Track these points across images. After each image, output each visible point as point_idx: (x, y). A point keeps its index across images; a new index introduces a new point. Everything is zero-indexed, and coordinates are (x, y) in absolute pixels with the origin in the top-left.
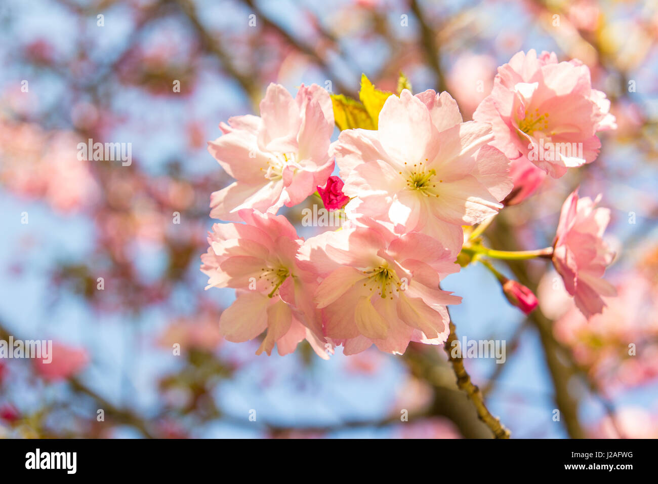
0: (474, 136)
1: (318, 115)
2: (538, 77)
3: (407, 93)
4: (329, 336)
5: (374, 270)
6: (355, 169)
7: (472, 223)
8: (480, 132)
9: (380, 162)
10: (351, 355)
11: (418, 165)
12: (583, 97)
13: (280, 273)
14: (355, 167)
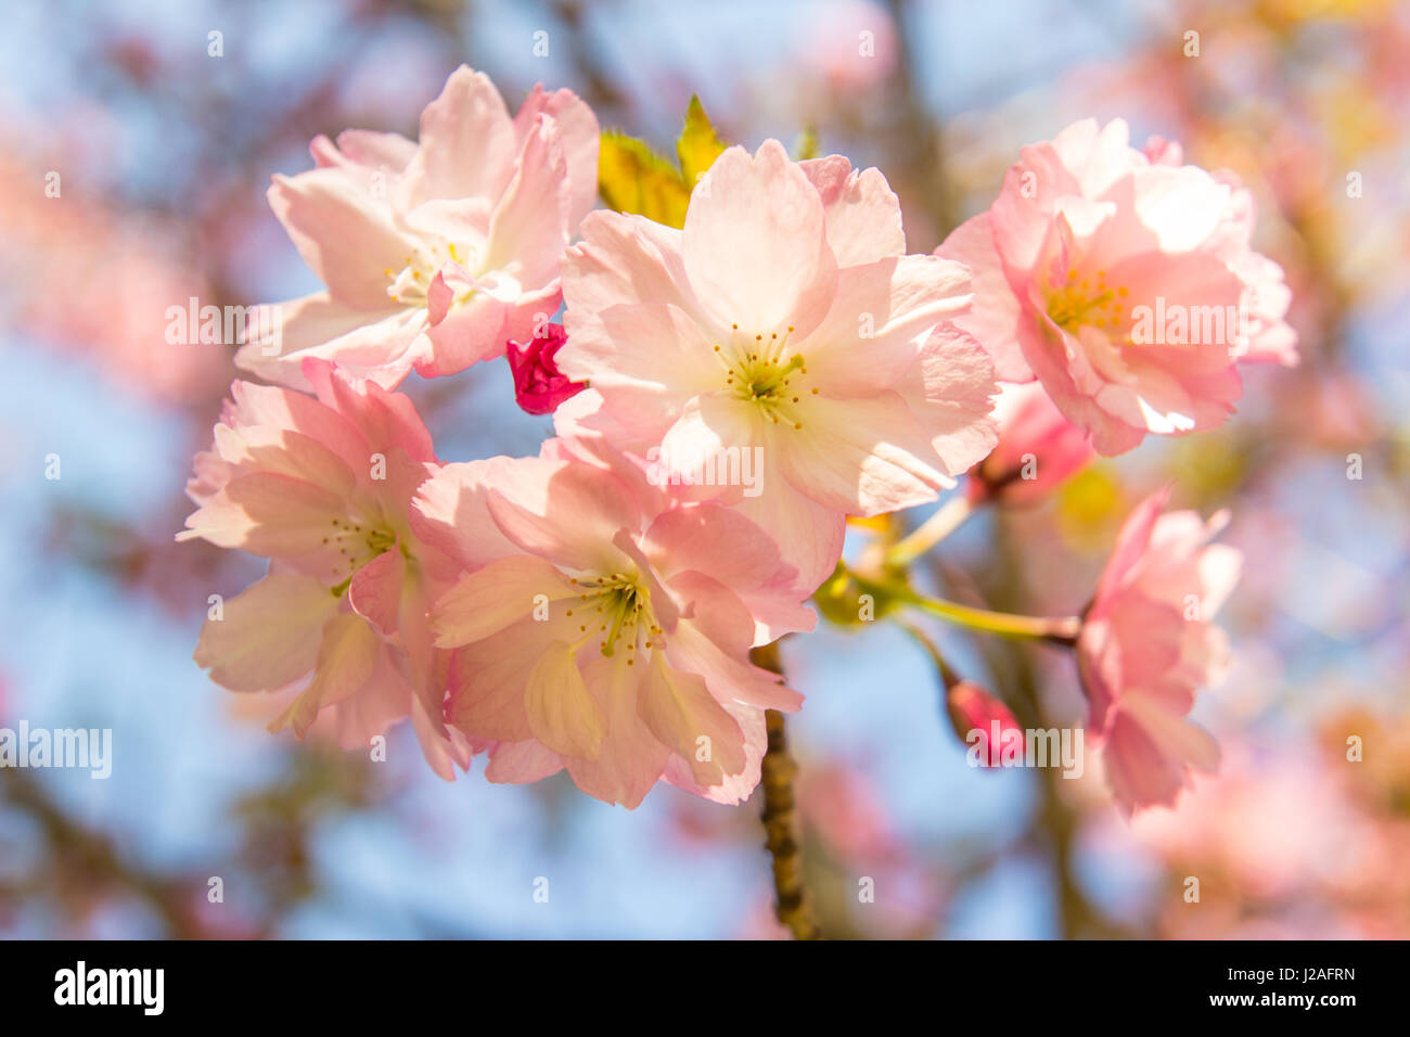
0: (921, 293)
1: (553, 163)
2: (1124, 192)
3: (775, 150)
4: (457, 724)
5: (601, 581)
6: (601, 314)
7: (868, 511)
8: (940, 285)
9: (673, 309)
10: (502, 783)
11: (767, 338)
12: (1224, 266)
13: (373, 540)
14: (604, 308)
